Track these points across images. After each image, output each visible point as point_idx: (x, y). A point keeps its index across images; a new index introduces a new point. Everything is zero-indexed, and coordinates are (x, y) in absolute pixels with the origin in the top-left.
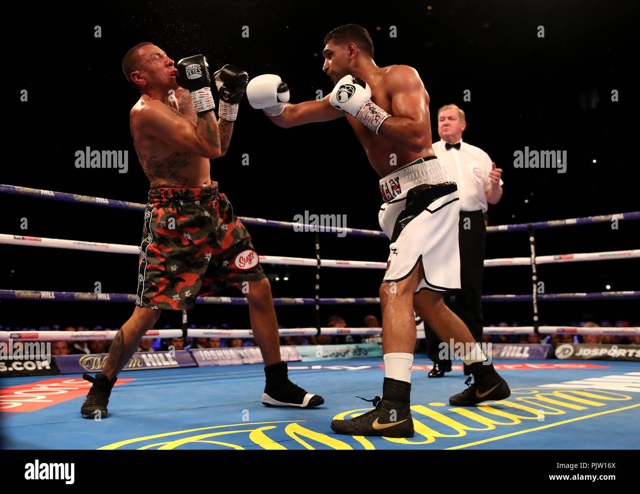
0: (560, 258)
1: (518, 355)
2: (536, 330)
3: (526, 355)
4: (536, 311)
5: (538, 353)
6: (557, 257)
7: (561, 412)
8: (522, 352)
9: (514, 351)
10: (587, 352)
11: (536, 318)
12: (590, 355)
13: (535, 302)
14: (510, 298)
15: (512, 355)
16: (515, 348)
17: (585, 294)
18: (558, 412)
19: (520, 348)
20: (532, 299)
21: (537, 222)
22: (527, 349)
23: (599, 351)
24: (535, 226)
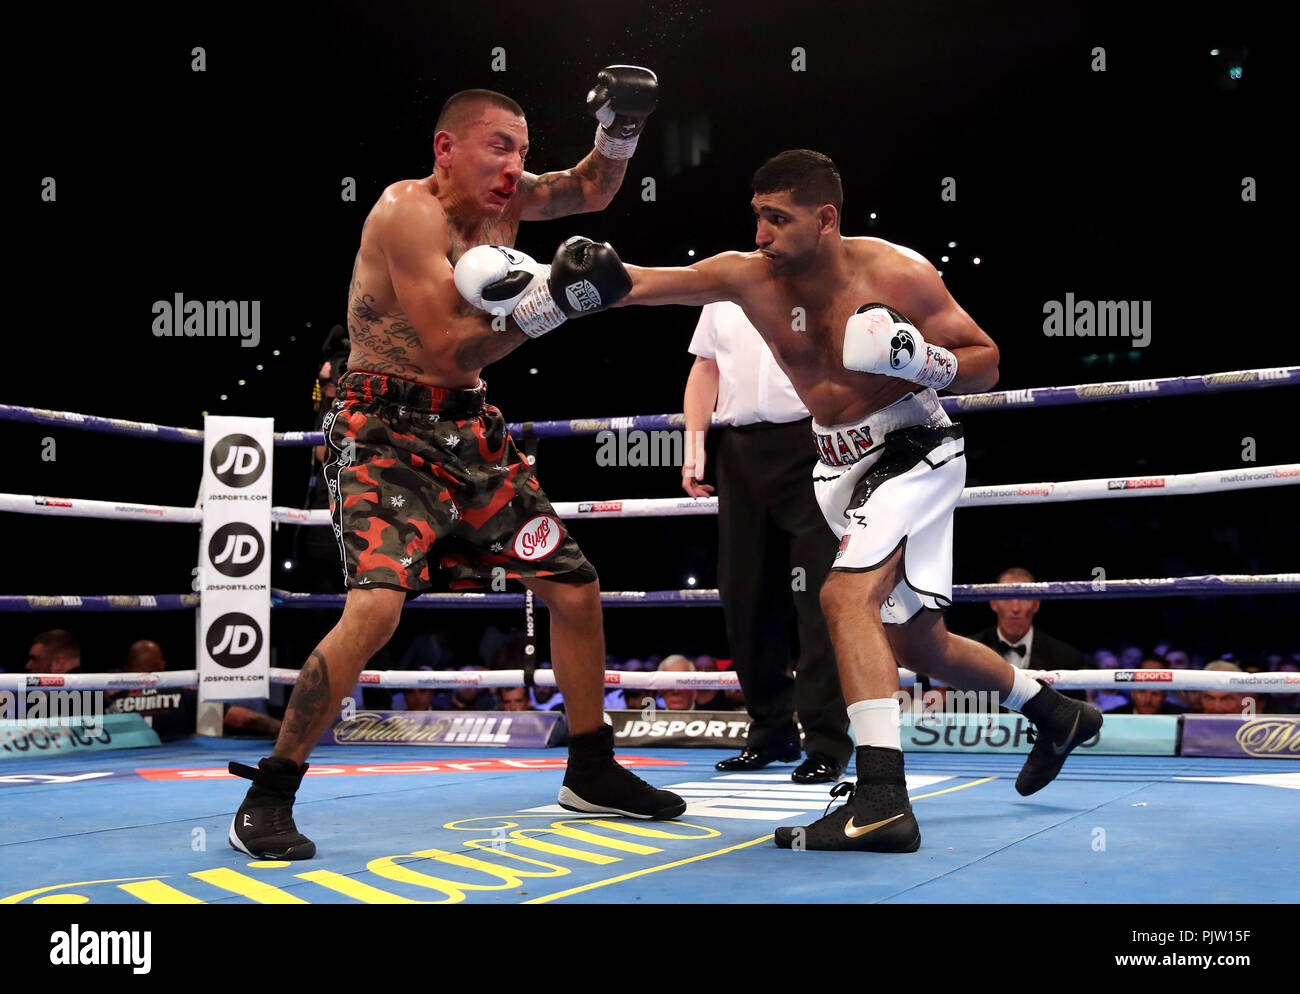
0: (593, 510)
1: (486, 738)
2: (529, 679)
3: (503, 738)
4: (531, 633)
5: (532, 733)
6: (586, 505)
7: (562, 871)
8: (494, 731)
9: (477, 728)
10: (641, 729)
11: (530, 650)
12: (646, 736)
13: (529, 611)
14: (474, 602)
15: (472, 738)
16: (481, 721)
17: (642, 594)
18: (554, 871)
19: (492, 721)
20: (525, 603)
21: (547, 420)
22: (507, 722)
23: (667, 727)
24: (539, 428)
